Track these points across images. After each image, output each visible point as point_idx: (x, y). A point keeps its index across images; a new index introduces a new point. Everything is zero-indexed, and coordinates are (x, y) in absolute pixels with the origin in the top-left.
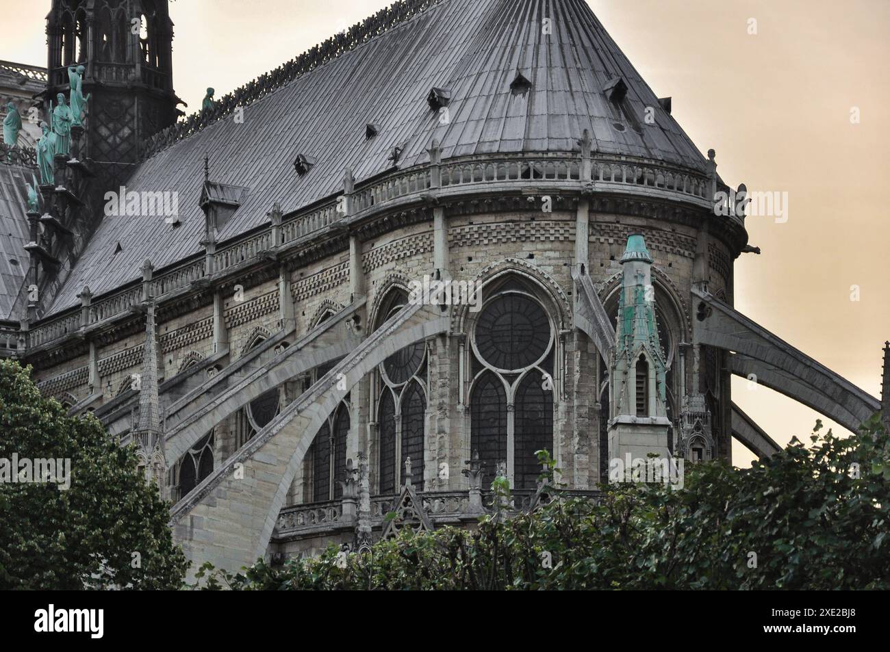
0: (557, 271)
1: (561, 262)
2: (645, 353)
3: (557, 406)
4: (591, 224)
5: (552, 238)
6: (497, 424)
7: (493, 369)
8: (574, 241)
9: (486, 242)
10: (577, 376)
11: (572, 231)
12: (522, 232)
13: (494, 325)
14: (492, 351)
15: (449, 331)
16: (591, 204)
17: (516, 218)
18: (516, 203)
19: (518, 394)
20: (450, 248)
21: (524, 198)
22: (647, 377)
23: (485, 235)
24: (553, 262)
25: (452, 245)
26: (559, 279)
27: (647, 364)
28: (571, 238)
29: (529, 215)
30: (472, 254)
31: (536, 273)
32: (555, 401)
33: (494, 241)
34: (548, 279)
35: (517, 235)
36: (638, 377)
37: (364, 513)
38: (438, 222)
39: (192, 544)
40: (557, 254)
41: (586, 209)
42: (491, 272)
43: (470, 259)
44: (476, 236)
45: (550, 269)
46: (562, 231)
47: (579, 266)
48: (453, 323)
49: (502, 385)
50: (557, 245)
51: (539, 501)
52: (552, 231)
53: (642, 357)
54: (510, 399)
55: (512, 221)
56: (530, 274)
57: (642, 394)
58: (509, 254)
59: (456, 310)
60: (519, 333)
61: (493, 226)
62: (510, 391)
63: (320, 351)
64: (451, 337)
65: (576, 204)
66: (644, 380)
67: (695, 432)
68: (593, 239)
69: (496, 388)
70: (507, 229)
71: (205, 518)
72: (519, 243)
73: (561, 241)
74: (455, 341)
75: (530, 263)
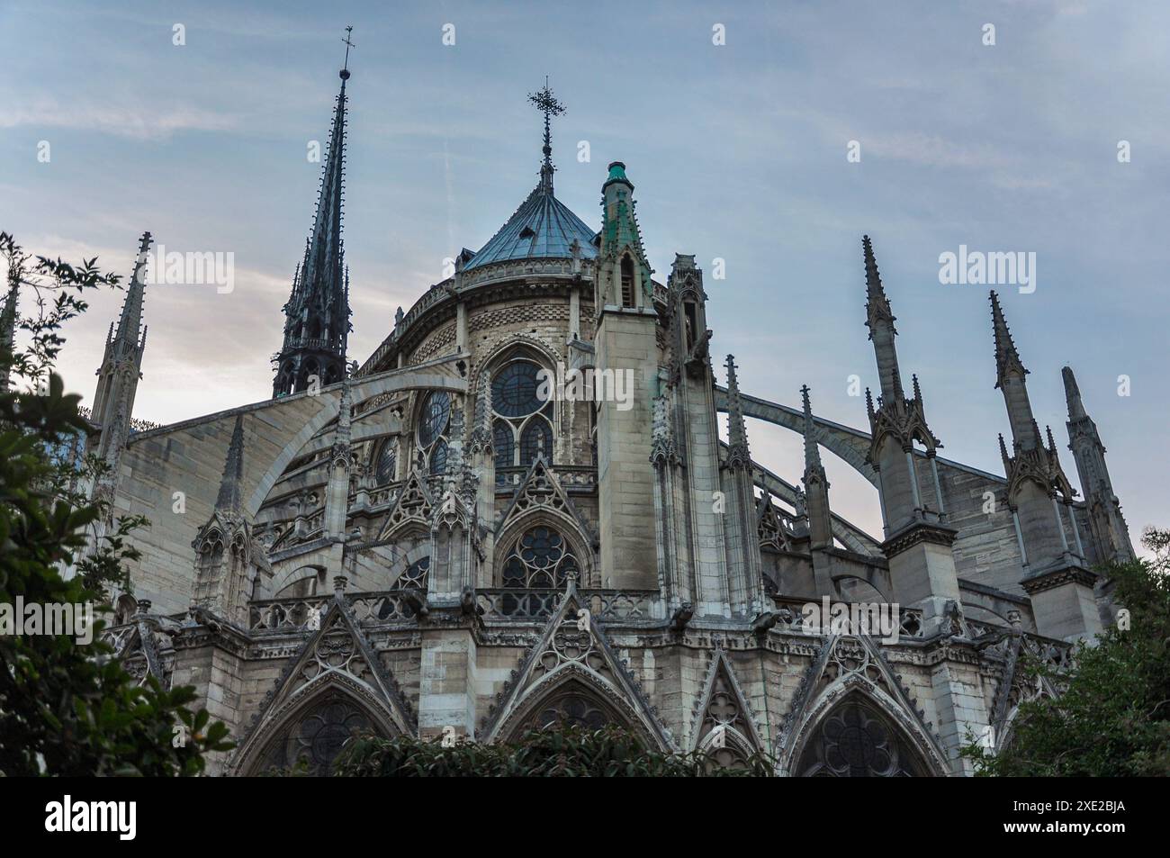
0: (555, 340)
1: (558, 335)
2: (630, 253)
3: (556, 442)
4: (581, 308)
5: (551, 317)
6: (506, 459)
7: (503, 417)
8: (568, 320)
9: (498, 323)
10: (573, 416)
11: (566, 312)
12: (527, 314)
13: (504, 385)
14: (502, 405)
15: (467, 391)
16: (581, 292)
17: (522, 303)
18: (522, 291)
19: (523, 435)
20: (470, 333)
21: (528, 286)
22: (632, 278)
23: (497, 318)
24: (552, 334)
25: (471, 330)
26: (557, 347)
27: (632, 262)
28: (566, 317)
29: (532, 301)
30: (487, 334)
31: (538, 343)
32: (554, 438)
33: (505, 322)
34: (548, 346)
35: (523, 316)
36: (623, 279)
37: (344, 428)
38: (461, 313)
39: (167, 465)
40: (555, 329)
41: (578, 295)
42: (502, 344)
43: (485, 338)
44: (490, 320)
45: (550, 339)
46: (558, 312)
47: (573, 335)
48: (470, 385)
49: (510, 429)
50: (554, 322)
51: (534, 474)
52: (551, 312)
53: (627, 256)
54: (517, 438)
55: (518, 306)
56: (533, 344)
57: (628, 294)
58: (516, 331)
59: (473, 376)
60: (525, 389)
61: (503, 312)
62: (517, 433)
63: (368, 428)
64: (469, 396)
65: (569, 291)
66: (629, 282)
67: (686, 286)
68: (583, 319)
69: (506, 432)
70: (515, 312)
71: (187, 447)
72: (524, 322)
73: (558, 320)
74: (472, 399)
75: (532, 335)
